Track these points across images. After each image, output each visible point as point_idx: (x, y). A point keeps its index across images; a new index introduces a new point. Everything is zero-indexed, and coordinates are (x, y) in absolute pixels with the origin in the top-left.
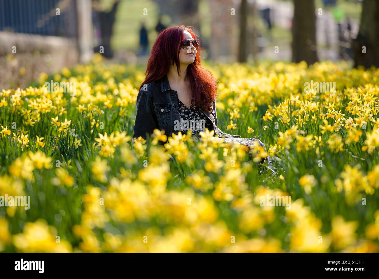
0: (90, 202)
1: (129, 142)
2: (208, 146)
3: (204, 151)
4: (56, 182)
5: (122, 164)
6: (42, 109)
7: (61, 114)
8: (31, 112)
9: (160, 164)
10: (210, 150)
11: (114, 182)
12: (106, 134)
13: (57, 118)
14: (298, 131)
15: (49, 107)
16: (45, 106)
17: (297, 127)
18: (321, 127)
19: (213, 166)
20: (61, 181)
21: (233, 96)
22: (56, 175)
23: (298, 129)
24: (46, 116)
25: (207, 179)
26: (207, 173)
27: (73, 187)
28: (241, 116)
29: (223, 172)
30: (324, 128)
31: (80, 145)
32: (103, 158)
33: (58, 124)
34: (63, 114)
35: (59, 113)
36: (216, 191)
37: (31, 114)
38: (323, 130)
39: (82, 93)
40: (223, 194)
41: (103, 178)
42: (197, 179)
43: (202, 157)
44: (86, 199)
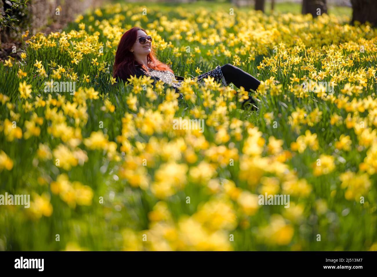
0: (126, 123)
1: (153, 84)
2: (208, 90)
3: (204, 93)
4: (104, 108)
5: (148, 99)
6: (84, 51)
7: (99, 56)
8: (76, 53)
9: (172, 101)
10: (209, 92)
11: (142, 111)
12: (135, 76)
13: (96, 59)
14: (274, 81)
15: (90, 49)
16: (86, 49)
17: (274, 78)
18: (291, 78)
19: (208, 103)
20: (107, 108)
21: (240, 45)
22: (103, 105)
23: (274, 80)
24: (87, 57)
25: (203, 112)
26: (204, 108)
27: (114, 113)
28: (242, 64)
29: (214, 107)
30: (293, 79)
31: (115, 82)
32: (134, 95)
33: (97, 64)
34: (101, 56)
35: (98, 54)
36: (209, 120)
37: (75, 55)
38: (292, 81)
39: (115, 37)
40: (212, 122)
41: (134, 108)
42: (196, 111)
43: (203, 97)
44: (124, 120)
